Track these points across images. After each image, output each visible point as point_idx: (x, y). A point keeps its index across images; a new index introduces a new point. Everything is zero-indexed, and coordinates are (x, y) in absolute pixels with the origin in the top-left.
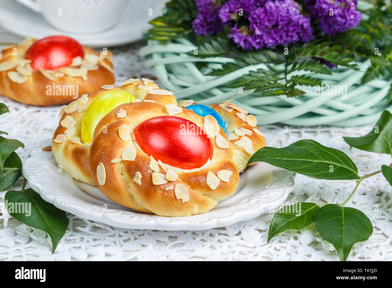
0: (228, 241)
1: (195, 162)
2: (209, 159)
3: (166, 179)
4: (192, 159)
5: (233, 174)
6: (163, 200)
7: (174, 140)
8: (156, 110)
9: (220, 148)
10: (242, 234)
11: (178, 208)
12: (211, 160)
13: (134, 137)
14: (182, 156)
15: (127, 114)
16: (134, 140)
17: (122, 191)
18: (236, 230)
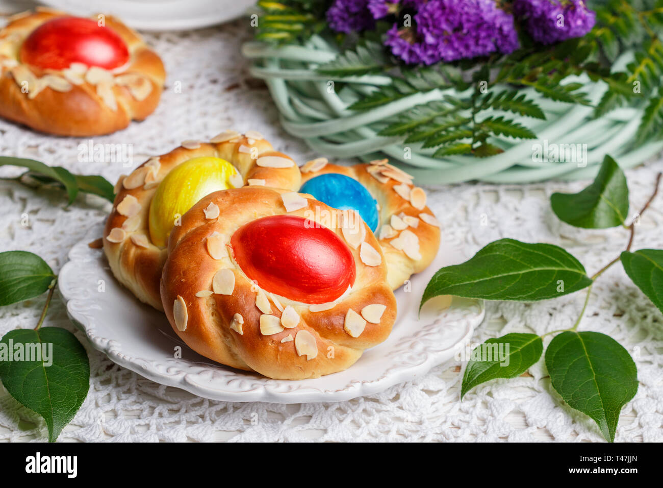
0: (378, 411)
1: (327, 294)
2: (350, 286)
3: (281, 325)
4: (323, 288)
5: (386, 309)
6: (277, 358)
7: (294, 260)
8: (267, 202)
9: (366, 266)
10: (401, 400)
11: (301, 368)
12: (351, 286)
13: (232, 251)
14: (307, 285)
15: (222, 212)
16: (231, 256)
17: (212, 341)
18: (392, 391)
